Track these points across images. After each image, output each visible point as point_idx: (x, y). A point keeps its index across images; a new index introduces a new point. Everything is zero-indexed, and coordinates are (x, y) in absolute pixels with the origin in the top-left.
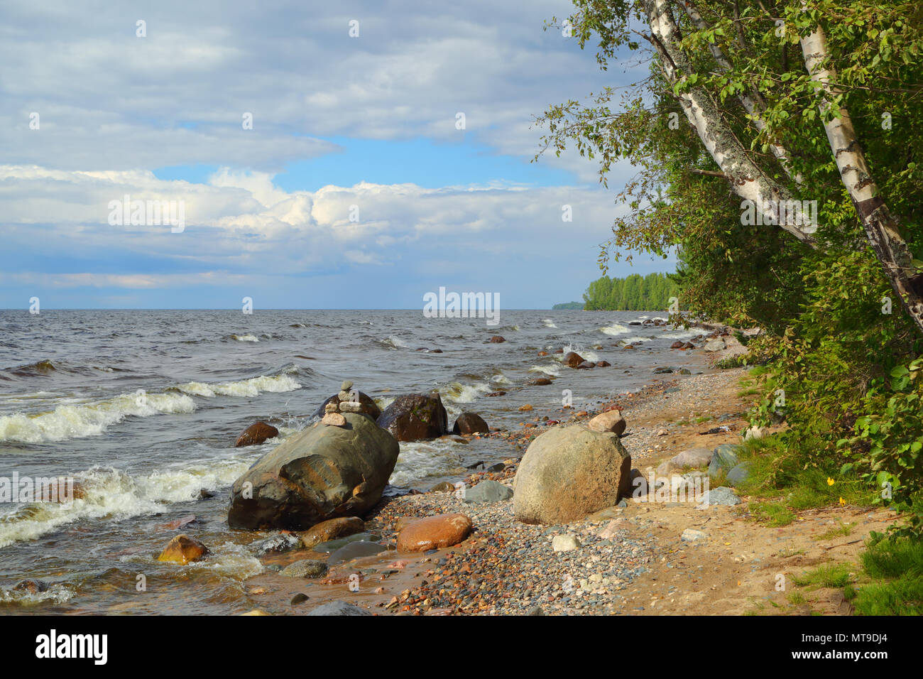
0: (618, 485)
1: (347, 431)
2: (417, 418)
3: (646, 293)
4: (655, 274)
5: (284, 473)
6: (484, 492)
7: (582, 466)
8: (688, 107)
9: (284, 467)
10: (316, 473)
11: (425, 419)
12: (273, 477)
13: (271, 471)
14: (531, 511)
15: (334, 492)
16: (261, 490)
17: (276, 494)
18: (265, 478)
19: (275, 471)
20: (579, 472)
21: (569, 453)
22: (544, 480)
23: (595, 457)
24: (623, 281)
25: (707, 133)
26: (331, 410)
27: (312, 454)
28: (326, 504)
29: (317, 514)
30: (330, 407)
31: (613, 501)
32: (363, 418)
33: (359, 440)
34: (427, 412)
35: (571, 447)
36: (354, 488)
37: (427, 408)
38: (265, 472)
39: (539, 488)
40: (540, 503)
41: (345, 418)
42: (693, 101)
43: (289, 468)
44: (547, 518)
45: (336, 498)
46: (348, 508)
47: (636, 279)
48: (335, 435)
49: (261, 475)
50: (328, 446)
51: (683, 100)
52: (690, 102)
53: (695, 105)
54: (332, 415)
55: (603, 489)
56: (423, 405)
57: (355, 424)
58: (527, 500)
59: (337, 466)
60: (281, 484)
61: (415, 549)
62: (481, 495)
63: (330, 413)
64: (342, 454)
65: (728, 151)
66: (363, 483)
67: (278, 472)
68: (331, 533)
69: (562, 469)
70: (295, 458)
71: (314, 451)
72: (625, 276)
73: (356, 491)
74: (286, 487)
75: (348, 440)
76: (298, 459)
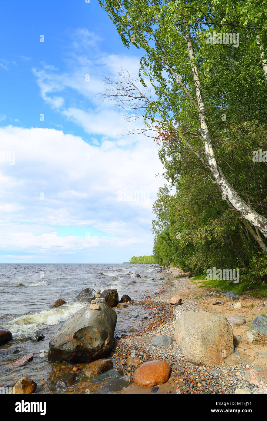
0: (233, 342)
1: (100, 311)
2: (111, 298)
3: (143, 260)
4: (145, 256)
5: (75, 337)
6: (162, 341)
7: (218, 333)
8: (225, 188)
9: (75, 333)
10: (90, 335)
11: (114, 298)
12: (70, 338)
13: (69, 335)
14: (199, 359)
15: (97, 344)
16: (65, 345)
17: (71, 347)
18: (67, 338)
19: (71, 335)
20: (217, 337)
21: (210, 327)
22: (203, 342)
23: (222, 328)
24: (138, 257)
25: (232, 197)
26: (93, 303)
27: (88, 326)
28: (94, 350)
29: (90, 356)
30: (93, 302)
31: (232, 351)
32: (104, 304)
33: (105, 316)
34: (114, 295)
35: (211, 324)
36: (105, 340)
37: (114, 294)
38: (66, 336)
39: (201, 347)
40: (203, 355)
41: (99, 306)
42: (226, 186)
43: (78, 333)
44: (207, 363)
45: (98, 347)
46: (103, 351)
47: (141, 257)
48: (96, 314)
49: (64, 337)
50: (94, 320)
51: (223, 186)
52: (225, 186)
53: (227, 187)
54: (94, 305)
55: (228, 345)
56: (113, 293)
57: (102, 308)
58: (196, 353)
59: (99, 331)
60: (74, 342)
61: (146, 386)
62: (161, 343)
63: (93, 304)
64: (100, 324)
65: (241, 203)
66: (108, 337)
67: (73, 336)
68: (98, 371)
69: (209, 336)
70: (80, 328)
71: (89, 324)
72: (138, 256)
73: (106, 342)
74: (76, 343)
75: (101, 316)
76: (82, 329)
